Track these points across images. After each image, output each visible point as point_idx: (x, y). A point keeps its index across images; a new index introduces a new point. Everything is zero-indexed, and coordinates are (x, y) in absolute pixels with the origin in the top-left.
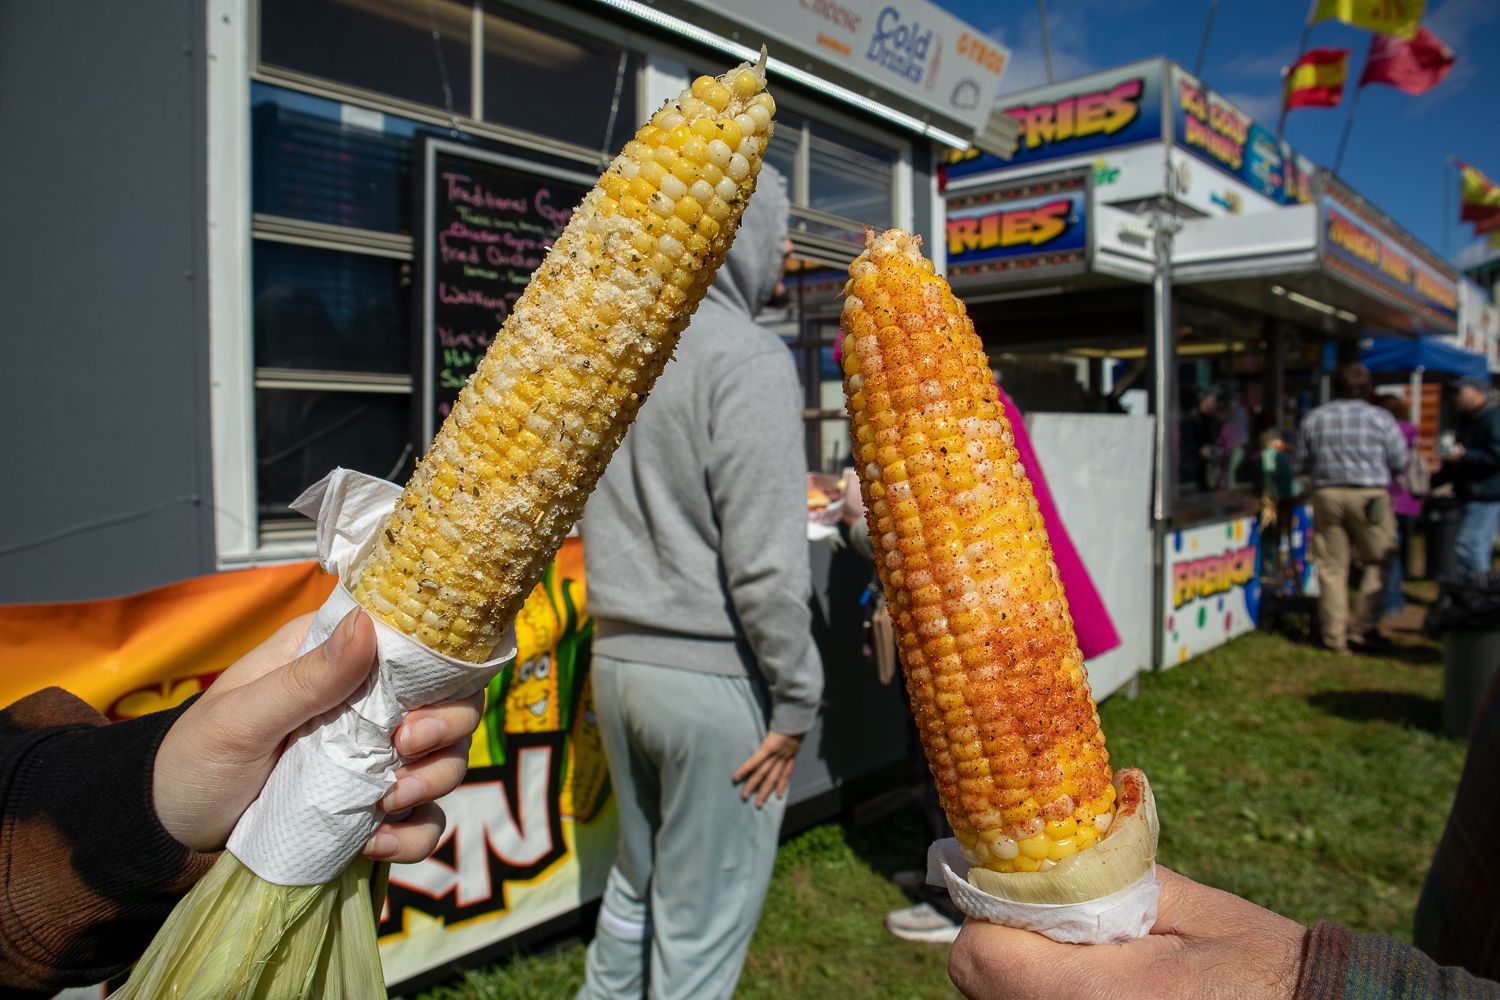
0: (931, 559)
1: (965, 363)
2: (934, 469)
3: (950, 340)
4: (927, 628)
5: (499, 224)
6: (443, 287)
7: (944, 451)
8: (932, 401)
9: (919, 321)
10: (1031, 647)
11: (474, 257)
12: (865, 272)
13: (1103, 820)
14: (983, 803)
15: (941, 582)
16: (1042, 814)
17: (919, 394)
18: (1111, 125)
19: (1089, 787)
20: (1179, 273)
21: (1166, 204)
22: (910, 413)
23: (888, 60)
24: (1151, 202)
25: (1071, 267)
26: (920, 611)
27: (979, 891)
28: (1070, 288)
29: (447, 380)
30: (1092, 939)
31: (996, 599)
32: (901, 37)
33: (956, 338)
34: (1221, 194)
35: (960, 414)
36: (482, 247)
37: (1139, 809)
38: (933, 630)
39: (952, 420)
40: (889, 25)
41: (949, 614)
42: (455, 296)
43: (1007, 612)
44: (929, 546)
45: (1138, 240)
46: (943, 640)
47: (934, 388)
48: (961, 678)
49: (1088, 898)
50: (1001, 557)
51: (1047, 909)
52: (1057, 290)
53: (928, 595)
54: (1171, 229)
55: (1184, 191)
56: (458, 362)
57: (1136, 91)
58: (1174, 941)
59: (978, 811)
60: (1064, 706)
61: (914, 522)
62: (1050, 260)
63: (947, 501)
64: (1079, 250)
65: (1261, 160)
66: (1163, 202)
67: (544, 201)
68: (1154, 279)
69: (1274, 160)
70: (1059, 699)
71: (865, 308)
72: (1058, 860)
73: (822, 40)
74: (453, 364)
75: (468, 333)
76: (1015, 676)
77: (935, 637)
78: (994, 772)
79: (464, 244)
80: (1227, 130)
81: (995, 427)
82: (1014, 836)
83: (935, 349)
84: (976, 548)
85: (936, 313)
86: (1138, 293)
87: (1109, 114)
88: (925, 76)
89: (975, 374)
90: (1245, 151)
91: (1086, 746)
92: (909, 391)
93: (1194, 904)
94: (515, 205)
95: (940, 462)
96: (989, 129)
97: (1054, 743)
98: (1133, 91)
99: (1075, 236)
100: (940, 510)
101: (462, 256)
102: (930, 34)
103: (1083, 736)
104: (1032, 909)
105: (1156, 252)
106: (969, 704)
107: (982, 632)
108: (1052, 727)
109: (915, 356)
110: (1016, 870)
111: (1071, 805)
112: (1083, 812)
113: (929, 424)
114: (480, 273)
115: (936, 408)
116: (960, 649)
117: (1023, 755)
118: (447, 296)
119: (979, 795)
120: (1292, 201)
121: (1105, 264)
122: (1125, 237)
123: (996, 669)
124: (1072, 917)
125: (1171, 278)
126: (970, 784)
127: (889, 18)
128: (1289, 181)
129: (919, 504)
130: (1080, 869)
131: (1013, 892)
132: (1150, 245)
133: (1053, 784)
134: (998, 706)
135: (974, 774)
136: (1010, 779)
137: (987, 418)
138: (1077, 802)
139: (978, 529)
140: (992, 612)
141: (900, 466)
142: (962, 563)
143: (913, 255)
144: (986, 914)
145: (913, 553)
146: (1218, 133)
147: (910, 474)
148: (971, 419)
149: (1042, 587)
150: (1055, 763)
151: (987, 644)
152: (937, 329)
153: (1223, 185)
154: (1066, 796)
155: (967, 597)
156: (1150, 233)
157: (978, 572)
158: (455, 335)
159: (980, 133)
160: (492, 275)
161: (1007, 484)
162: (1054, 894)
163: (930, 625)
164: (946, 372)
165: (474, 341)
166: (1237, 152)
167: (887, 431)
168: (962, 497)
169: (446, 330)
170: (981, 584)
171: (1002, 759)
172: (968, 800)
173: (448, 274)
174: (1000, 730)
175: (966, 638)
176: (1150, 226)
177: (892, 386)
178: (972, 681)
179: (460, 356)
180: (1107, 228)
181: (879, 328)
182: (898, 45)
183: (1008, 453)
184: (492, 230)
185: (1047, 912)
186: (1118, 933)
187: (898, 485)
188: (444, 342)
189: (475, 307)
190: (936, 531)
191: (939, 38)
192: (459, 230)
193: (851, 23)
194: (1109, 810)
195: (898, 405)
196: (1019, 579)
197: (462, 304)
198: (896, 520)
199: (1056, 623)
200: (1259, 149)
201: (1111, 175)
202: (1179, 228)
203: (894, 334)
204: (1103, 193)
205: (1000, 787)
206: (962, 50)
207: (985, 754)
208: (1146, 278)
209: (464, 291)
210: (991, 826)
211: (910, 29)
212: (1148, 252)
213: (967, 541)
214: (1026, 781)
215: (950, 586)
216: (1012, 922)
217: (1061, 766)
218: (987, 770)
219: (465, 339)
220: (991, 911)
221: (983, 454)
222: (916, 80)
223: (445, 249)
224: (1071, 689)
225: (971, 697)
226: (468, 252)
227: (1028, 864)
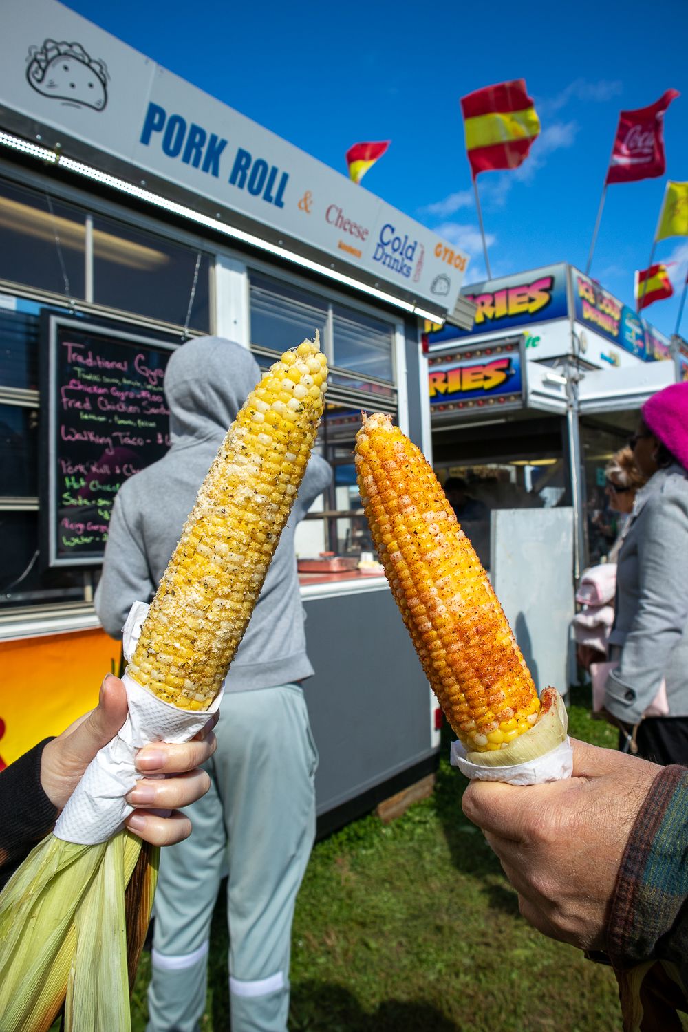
0: (418, 591)
1: (421, 483)
2: (412, 543)
3: (412, 472)
4: (421, 628)
5: (107, 380)
6: (63, 428)
7: (415, 533)
8: (406, 507)
9: (393, 464)
10: (477, 631)
11: (87, 405)
12: (363, 440)
13: (532, 718)
14: (465, 717)
15: (425, 603)
16: (497, 719)
17: (398, 505)
18: (533, 308)
19: (521, 701)
20: (584, 407)
21: (573, 360)
22: (396, 514)
23: (388, 261)
24: (561, 360)
25: (512, 405)
26: (418, 620)
27: (471, 764)
28: (511, 419)
29: (67, 500)
30: (533, 782)
31: (455, 608)
32: (396, 246)
33: (415, 470)
34: (607, 354)
35: (421, 511)
36: (93, 397)
37: (552, 709)
38: (425, 629)
39: (418, 516)
40: (388, 236)
41: (431, 619)
42: (73, 436)
43: (461, 614)
44: (416, 584)
45: (556, 385)
46: (430, 633)
47: (406, 500)
48: (443, 652)
49: (527, 760)
50: (453, 585)
51: (506, 769)
52: (502, 421)
53: (419, 610)
54: (577, 378)
55: (584, 352)
56: (76, 486)
57: (548, 284)
58: (583, 780)
59: (464, 722)
60: (500, 659)
61: (406, 573)
62: (498, 400)
63: (421, 559)
64: (516, 393)
65: (630, 331)
66: (571, 359)
67: (141, 363)
68: (567, 412)
69: (639, 331)
70: (497, 656)
71: (365, 461)
72: (508, 743)
73: (341, 246)
74: (72, 487)
75: (83, 464)
76: (471, 647)
77: (427, 632)
78: (468, 700)
79: (79, 396)
80: (608, 311)
81: (443, 514)
82: (484, 733)
83: (404, 478)
84: (440, 582)
85: (402, 458)
86: (556, 422)
87: (531, 300)
88: (413, 272)
89: (428, 487)
90: (620, 325)
91: (517, 679)
92: (394, 503)
93: (593, 759)
94: (119, 366)
95: (415, 539)
96: (456, 309)
97: (498, 680)
98: (547, 285)
99: (513, 383)
100: (418, 565)
101: (78, 404)
102: (416, 243)
103: (514, 674)
104: (499, 770)
105: (567, 394)
106: (449, 665)
107: (450, 627)
108: (496, 671)
109: (394, 484)
110: (488, 750)
111: (511, 713)
112: (520, 714)
113: (406, 519)
114: (93, 417)
115: (408, 510)
116: (440, 637)
117: (481, 689)
118: (66, 435)
119: (462, 713)
120: (650, 358)
121: (535, 402)
122: (547, 383)
123: (460, 645)
124: (520, 772)
125: (579, 411)
126: (457, 708)
127: (388, 230)
128: (648, 345)
129: (407, 562)
130: (520, 746)
131: (487, 762)
132: (563, 388)
133: (499, 702)
134: (464, 665)
135: (458, 703)
136: (476, 703)
137: (437, 511)
138: (515, 710)
139: (440, 571)
140: (453, 614)
141: (394, 543)
142: (434, 591)
143: (388, 426)
144: (477, 776)
145: (409, 589)
146: (603, 312)
147: (400, 547)
148: (428, 513)
149: (480, 597)
150: (499, 691)
151: (453, 633)
152: (404, 467)
153: (609, 348)
154: (508, 708)
155: (439, 609)
156: (564, 381)
157: (443, 595)
158: (73, 466)
159: (450, 312)
160: (102, 419)
161: (453, 545)
162: (508, 760)
163: (423, 626)
164: (411, 490)
165: (88, 469)
166: (615, 324)
167: (385, 526)
168: (429, 556)
169: (66, 462)
170: (446, 601)
171: (471, 692)
172: (457, 717)
173: (67, 418)
174: (467, 677)
175: (442, 631)
176: (563, 376)
177: (384, 502)
178: (448, 653)
179: (78, 481)
180: (535, 377)
181: (373, 471)
182: (395, 250)
183: (453, 527)
184: (101, 385)
185: (507, 771)
186: (547, 778)
187: (395, 554)
188: (64, 471)
189: (89, 443)
190: (417, 576)
191: (422, 246)
192: (76, 385)
193: (362, 235)
194: (535, 712)
195: (388, 512)
196: (466, 595)
197: (78, 441)
198: (398, 572)
199: (491, 615)
200: (629, 324)
201: (535, 341)
202: (582, 377)
203: (381, 474)
204: (531, 353)
205: (472, 707)
206: (438, 255)
207: (462, 691)
208: (562, 412)
209: (80, 431)
210: (471, 729)
211: (403, 240)
212: (562, 394)
213: (435, 579)
214: (485, 703)
215: (429, 604)
216: (491, 779)
217: (503, 693)
218: (464, 699)
219: (81, 468)
220: (479, 774)
221: (437, 531)
222: (407, 275)
223: (65, 400)
224: (503, 650)
225: (450, 662)
226: (83, 402)
227: (494, 746)
